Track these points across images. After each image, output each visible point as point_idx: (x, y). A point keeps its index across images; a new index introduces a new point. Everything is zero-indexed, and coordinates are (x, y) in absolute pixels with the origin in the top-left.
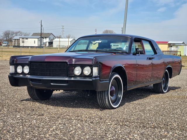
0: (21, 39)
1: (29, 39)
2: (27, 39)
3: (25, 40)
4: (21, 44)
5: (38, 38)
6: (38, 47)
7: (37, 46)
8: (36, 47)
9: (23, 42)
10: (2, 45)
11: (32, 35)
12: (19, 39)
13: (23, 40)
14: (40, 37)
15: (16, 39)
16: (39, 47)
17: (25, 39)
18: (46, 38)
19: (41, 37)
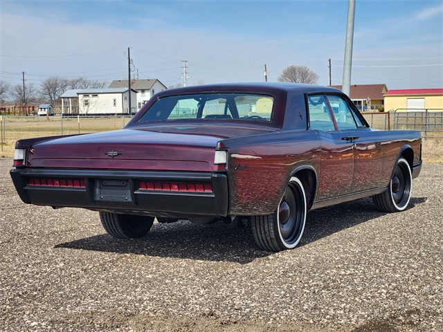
0: (82, 95)
1: (99, 95)
2: (95, 95)
3: (91, 99)
4: (83, 110)
5: (122, 93)
6: (123, 114)
7: (121, 112)
8: (118, 114)
9: (87, 103)
10: (37, 114)
11: (110, 87)
12: (77, 95)
13: (87, 98)
14: (127, 89)
15: (68, 98)
16: (127, 114)
17: (90, 95)
18: (143, 91)
19: (130, 90)
